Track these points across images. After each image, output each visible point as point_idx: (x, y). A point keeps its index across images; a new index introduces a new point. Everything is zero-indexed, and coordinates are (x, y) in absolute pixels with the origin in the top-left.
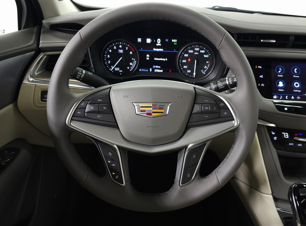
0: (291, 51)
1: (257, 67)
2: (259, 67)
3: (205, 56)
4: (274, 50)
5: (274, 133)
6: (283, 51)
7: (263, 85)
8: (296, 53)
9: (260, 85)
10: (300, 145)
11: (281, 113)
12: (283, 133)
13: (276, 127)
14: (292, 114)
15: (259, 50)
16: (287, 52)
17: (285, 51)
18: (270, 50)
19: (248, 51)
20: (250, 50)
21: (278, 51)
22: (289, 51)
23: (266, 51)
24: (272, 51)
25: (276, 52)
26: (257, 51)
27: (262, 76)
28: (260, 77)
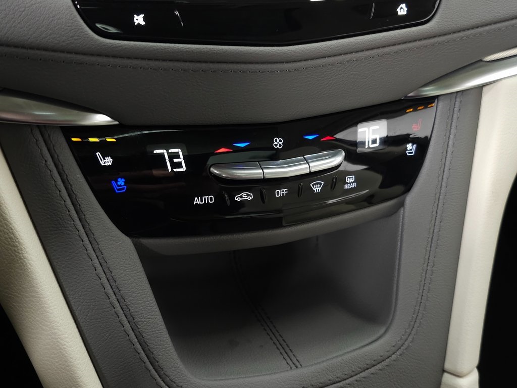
11: (119, 47)
12: (157, 151)
13: (117, 123)
14: (177, 45)
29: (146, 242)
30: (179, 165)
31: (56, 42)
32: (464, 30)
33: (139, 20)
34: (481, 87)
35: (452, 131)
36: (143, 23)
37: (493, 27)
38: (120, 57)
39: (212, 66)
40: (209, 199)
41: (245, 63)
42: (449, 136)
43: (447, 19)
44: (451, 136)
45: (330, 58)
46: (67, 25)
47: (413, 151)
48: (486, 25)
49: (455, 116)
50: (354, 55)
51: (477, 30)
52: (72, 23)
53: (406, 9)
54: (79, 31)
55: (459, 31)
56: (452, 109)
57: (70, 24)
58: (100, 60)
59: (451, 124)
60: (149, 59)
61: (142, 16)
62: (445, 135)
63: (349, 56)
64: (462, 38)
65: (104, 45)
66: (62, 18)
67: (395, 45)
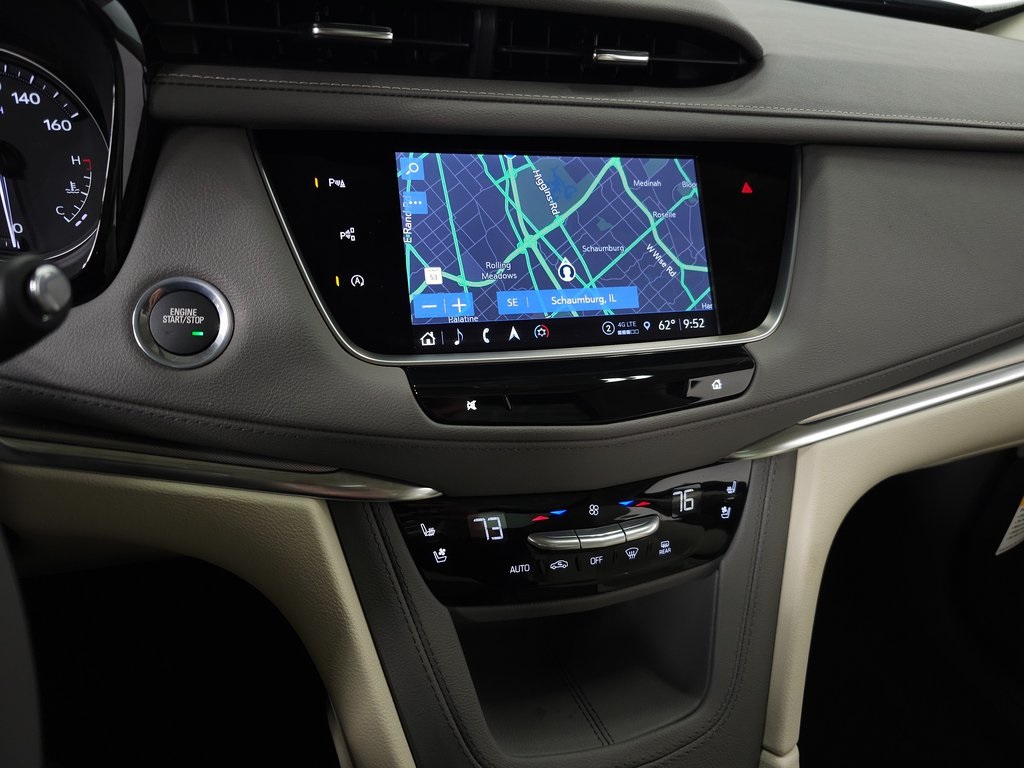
0: (483, 94)
1: (324, 182)
3: (52, 125)
4: (397, 88)
5: (431, 532)
6: (446, 92)
7: (358, 280)
8: (509, 101)
9: (345, 281)
10: (560, 564)
11: (453, 431)
12: (477, 520)
13: (439, 494)
14: (505, 427)
15: (314, 88)
16: (464, 99)
17: (455, 92)
18: (376, 87)
19: (246, 88)
20: (256, 85)
21: (416, 90)
22: (473, 94)
23: (350, 90)
24: (384, 92)
25: (404, 99)
26: (300, 88)
27: (352, 230)
28: (342, 236)
29: (461, 610)
30: (497, 533)
31: (397, 429)
33: (472, 405)
34: (794, 453)
35: (767, 494)
36: (475, 408)
37: (808, 395)
38: (453, 440)
39: (535, 444)
40: (525, 567)
42: (764, 499)
43: (761, 393)
44: (766, 497)
45: (647, 434)
47: (728, 514)
48: (800, 394)
49: (770, 479)
50: (670, 429)
53: (720, 385)
54: (417, 419)
55: (773, 402)
56: (766, 471)
57: (410, 413)
58: (435, 443)
59: (766, 487)
60: (479, 441)
61: (474, 402)
62: (760, 498)
63: (665, 431)
64: (776, 409)
65: (439, 430)
67: (709, 418)
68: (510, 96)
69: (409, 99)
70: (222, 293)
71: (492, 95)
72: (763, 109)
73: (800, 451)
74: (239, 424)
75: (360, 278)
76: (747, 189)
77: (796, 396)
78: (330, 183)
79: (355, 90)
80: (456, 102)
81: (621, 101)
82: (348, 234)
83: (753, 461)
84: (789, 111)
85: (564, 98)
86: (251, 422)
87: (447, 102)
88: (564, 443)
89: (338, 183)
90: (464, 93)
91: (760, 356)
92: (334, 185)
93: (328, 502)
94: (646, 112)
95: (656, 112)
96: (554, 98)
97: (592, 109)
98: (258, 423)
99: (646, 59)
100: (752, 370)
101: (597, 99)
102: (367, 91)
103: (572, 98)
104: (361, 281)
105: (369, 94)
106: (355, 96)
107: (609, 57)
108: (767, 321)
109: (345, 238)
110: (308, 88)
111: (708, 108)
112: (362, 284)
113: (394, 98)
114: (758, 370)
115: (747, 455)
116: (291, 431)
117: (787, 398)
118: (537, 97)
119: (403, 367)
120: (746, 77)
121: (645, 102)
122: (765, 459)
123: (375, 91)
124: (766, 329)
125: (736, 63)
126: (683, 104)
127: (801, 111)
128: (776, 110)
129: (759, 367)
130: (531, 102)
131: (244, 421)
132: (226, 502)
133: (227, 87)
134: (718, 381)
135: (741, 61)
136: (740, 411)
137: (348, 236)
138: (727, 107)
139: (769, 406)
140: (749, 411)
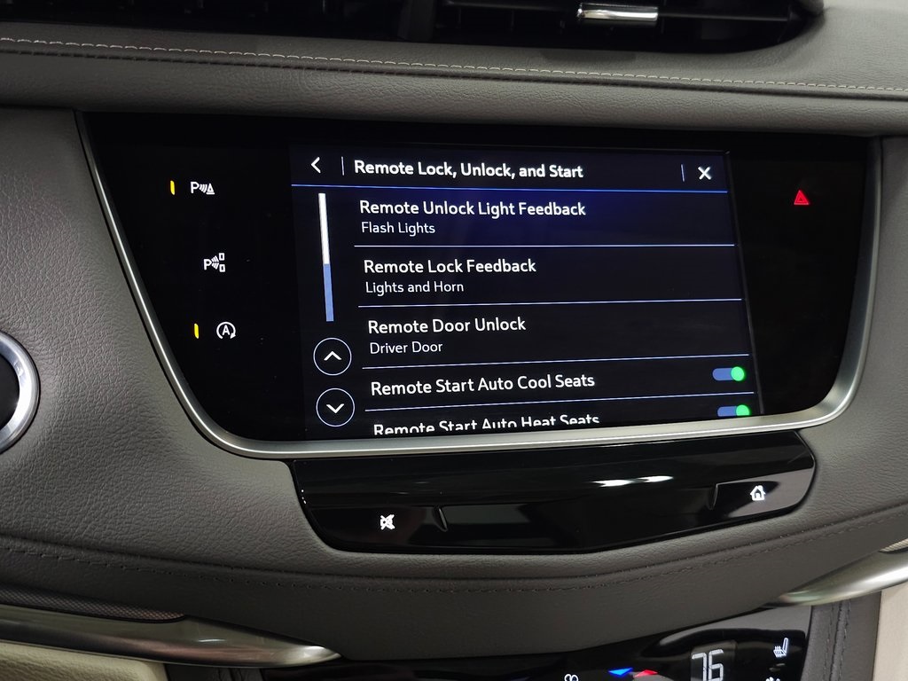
1: (183, 187)
2: (194, 186)
4: (294, 57)
6: (365, 62)
7: (226, 330)
9: (208, 331)
11: (358, 563)
13: (336, 655)
14: (437, 556)
15: (174, 57)
16: (391, 73)
17: (378, 63)
18: (263, 55)
19: (76, 56)
20: (91, 53)
21: (321, 59)
22: (404, 65)
23: (227, 60)
24: (275, 62)
25: (303, 72)
26: (154, 56)
27: (222, 256)
28: (206, 265)
31: (273, 558)
32: (850, 518)
33: (387, 522)
34: (876, 597)
35: (836, 657)
36: (392, 527)
38: (357, 576)
39: (483, 583)
41: (531, 578)
42: (832, 666)
43: (824, 506)
44: (834, 666)
45: (653, 568)
46: (291, 534)
48: (884, 509)
49: (840, 635)
50: (688, 561)
51: (869, 516)
52: (296, 532)
53: (763, 493)
54: (305, 543)
55: (843, 520)
56: (834, 623)
57: (294, 534)
58: (328, 580)
59: (834, 646)
60: (396, 578)
61: (391, 517)
62: (825, 665)
63: (681, 563)
64: (848, 530)
65: (338, 562)
66: (284, 526)
67: (747, 544)
68: (457, 68)
69: (312, 72)
70: (25, 350)
71: (431, 66)
72: (824, 88)
73: (884, 593)
74: (37, 548)
75: (228, 326)
76: (801, 200)
77: (878, 510)
78: (193, 188)
79: (234, 60)
80: (379, 77)
81: (617, 75)
82: (216, 262)
83: (813, 607)
84: (861, 90)
85: (535, 71)
86: (56, 544)
87: (366, 77)
88: (527, 582)
89: (203, 188)
90: (391, 64)
91: (823, 449)
92: (198, 191)
93: (165, 665)
94: (654, 91)
95: (668, 92)
96: (521, 71)
97: (574, 86)
98: (67, 545)
99: (654, 15)
100: (811, 471)
101: (582, 73)
102: (250, 61)
103: (546, 72)
104: (231, 331)
105: (253, 65)
106: (233, 68)
107: (601, 14)
108: (832, 396)
109: (210, 268)
110: (165, 56)
111: (743, 86)
112: (233, 335)
113: (289, 71)
114: (820, 473)
115: (806, 598)
116: (114, 558)
117: (864, 515)
118: (495, 70)
119: (287, 461)
120: (799, 40)
121: (653, 76)
122: (831, 605)
123: (263, 61)
124: (830, 409)
125: (785, 20)
126: (707, 81)
127: (880, 91)
128: (844, 89)
129: (821, 467)
130: (486, 78)
131: (46, 542)
132: (13, 666)
133: (48, 54)
134: (760, 488)
135: (792, 16)
136: (793, 534)
137: (215, 266)
138: (771, 85)
139: (837, 526)
140: (808, 534)
